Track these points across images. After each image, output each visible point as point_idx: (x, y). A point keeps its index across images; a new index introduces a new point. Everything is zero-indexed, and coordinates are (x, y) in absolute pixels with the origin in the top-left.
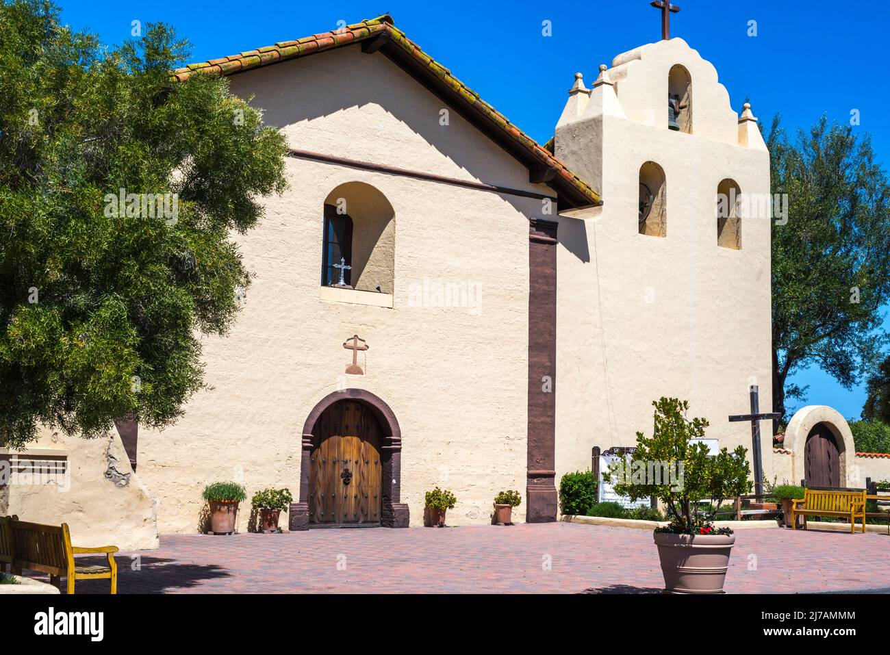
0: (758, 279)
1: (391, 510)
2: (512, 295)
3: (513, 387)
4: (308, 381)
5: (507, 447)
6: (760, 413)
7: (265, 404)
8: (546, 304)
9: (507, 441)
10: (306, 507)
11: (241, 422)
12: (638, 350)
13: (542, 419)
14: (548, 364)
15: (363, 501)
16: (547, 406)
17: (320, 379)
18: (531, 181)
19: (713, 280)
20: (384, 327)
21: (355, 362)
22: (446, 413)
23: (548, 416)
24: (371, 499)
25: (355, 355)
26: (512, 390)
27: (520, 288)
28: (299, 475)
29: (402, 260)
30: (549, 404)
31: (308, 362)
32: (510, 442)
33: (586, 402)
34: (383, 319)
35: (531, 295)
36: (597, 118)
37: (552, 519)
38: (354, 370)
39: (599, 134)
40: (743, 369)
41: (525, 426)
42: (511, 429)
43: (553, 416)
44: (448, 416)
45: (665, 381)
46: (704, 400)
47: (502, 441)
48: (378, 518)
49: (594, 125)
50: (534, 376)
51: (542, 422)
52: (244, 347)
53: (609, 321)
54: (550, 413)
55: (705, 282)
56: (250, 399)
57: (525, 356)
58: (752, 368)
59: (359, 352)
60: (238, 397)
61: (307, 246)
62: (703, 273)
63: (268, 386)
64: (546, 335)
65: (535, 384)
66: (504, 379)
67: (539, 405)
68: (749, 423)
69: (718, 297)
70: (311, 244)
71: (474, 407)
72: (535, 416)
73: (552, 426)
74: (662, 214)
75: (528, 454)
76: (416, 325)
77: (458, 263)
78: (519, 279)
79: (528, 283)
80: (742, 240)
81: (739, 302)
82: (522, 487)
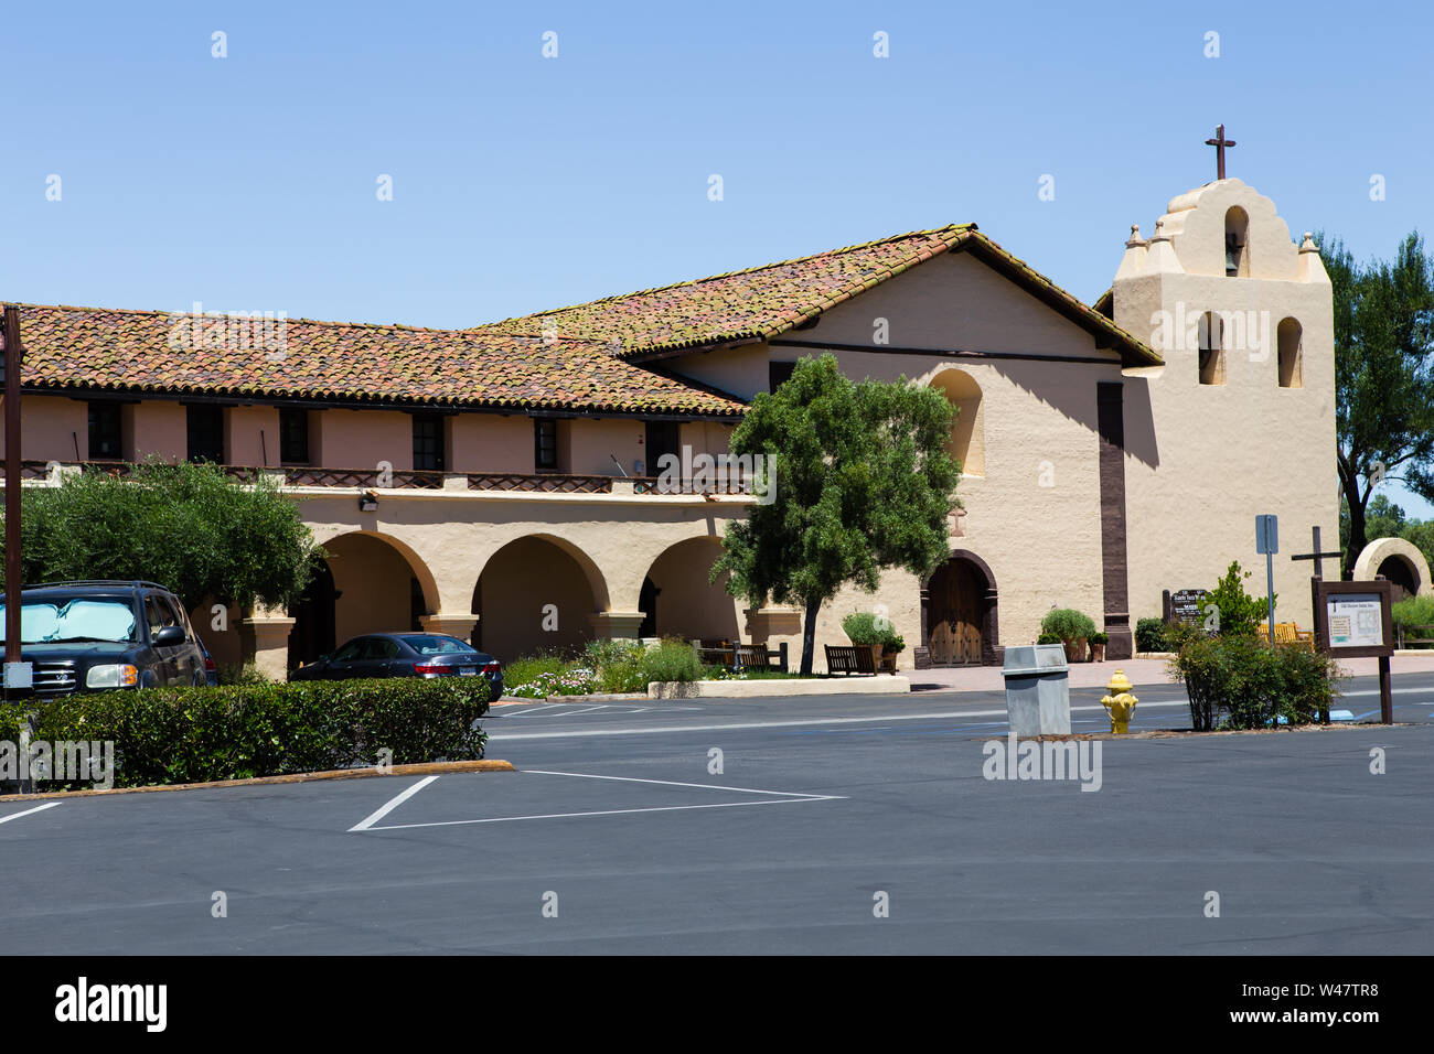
0: (1322, 415)
1: (993, 652)
2: (1085, 456)
3: (1088, 540)
5: (1085, 593)
6: (1322, 552)
8: (1115, 461)
9: (1085, 589)
10: (926, 650)
12: (1202, 497)
13: (1116, 566)
14: (1119, 516)
15: (967, 644)
16: (1120, 555)
18: (1098, 347)
19: (1275, 421)
20: (978, 494)
21: (957, 527)
22: (1033, 566)
23: (1121, 564)
24: (973, 643)
25: (957, 521)
26: (1087, 543)
27: (1092, 449)
28: (920, 624)
29: (991, 434)
30: (1121, 553)
32: (1088, 589)
33: (1155, 549)
34: (978, 487)
35: (1101, 454)
36: (1157, 275)
37: (1129, 657)
38: (957, 533)
39: (1158, 292)
41: (1100, 574)
42: (1089, 577)
43: (1125, 564)
44: (1034, 569)
47: (1081, 589)
48: (980, 659)
49: (1153, 282)
50: (1107, 528)
51: (1115, 570)
54: (1122, 561)
55: (1266, 424)
57: (1098, 510)
59: (959, 518)
62: (1264, 416)
64: (1116, 489)
65: (1108, 535)
66: (1081, 532)
67: (1112, 554)
68: (1311, 562)
69: (1279, 438)
71: (1055, 559)
72: (1109, 564)
73: (1124, 572)
74: (1222, 362)
75: (1105, 598)
76: (1003, 490)
77: (1037, 432)
78: (1090, 440)
79: (1098, 443)
80: (1304, 377)
81: (1302, 440)
82: (1100, 628)
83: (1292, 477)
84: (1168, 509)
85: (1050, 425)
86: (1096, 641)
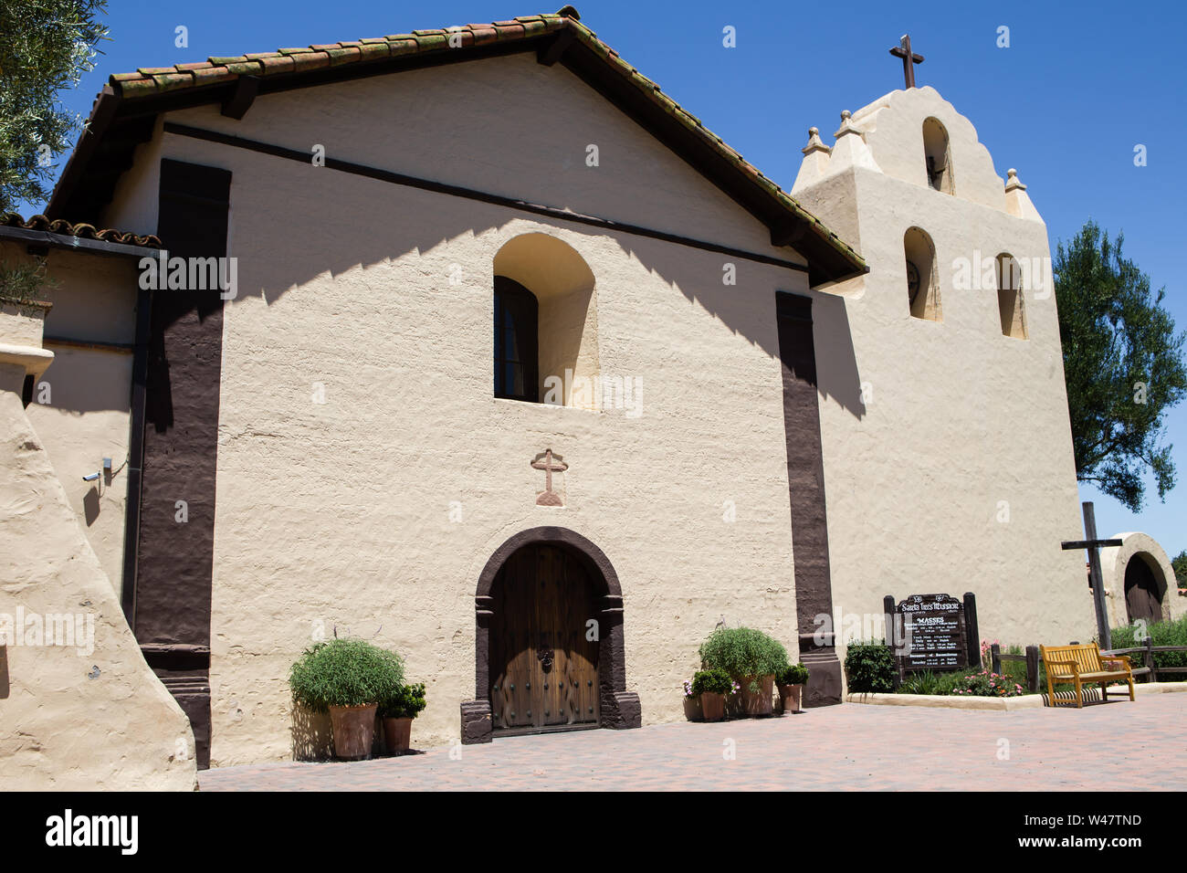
0: (1051, 377)
1: (614, 703)
2: (761, 394)
3: (770, 519)
4: (481, 516)
5: (770, 603)
7: (415, 552)
8: (806, 406)
9: (768, 595)
10: (485, 707)
11: (379, 580)
12: (924, 466)
13: (813, 562)
14: (815, 486)
15: (571, 690)
16: (818, 544)
17: (499, 514)
18: (773, 244)
19: (1002, 377)
20: (588, 436)
21: (549, 489)
22: (683, 559)
23: (821, 557)
24: (583, 687)
25: (549, 478)
26: (770, 523)
27: (771, 384)
28: (473, 658)
29: (609, 343)
30: (820, 542)
31: (479, 488)
32: (773, 595)
33: (867, 536)
34: (587, 426)
35: (786, 394)
36: (847, 172)
37: (837, 700)
38: (549, 499)
39: (852, 189)
40: (1046, 489)
41: (791, 573)
42: (773, 577)
43: (826, 558)
44: (686, 563)
45: (959, 506)
46: (1006, 530)
47: (763, 595)
48: (595, 716)
49: (845, 180)
50: (799, 503)
51: (813, 567)
52: (380, 467)
53: (886, 428)
54: (822, 554)
55: (993, 379)
56: (392, 546)
57: (784, 475)
58: (1056, 487)
59: (554, 475)
60: (374, 544)
61: (472, 321)
62: (990, 368)
63: (420, 526)
64: (809, 447)
65: (800, 515)
66: (758, 507)
67: (807, 543)
68: (1085, 552)
69: (1009, 398)
70: (478, 317)
71: (720, 549)
72: (802, 558)
73: (825, 571)
74: (934, 295)
75: (798, 610)
76: (634, 434)
77: (686, 349)
78: (768, 369)
79: (779, 378)
80: (1029, 327)
81: (1033, 404)
82: (793, 658)
83: (1026, 449)
84: (882, 480)
85: (707, 342)
86: (790, 679)
